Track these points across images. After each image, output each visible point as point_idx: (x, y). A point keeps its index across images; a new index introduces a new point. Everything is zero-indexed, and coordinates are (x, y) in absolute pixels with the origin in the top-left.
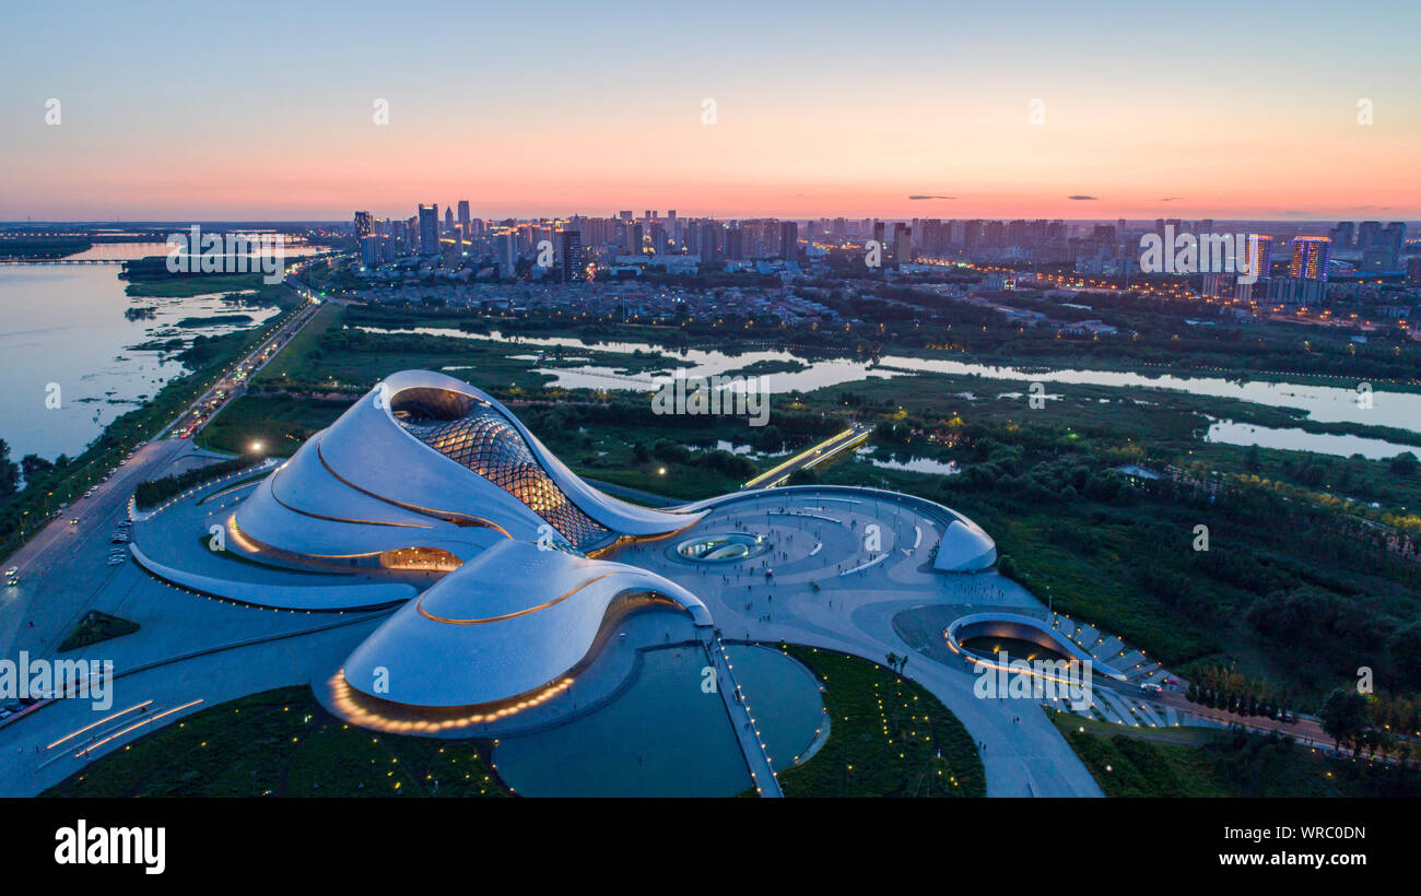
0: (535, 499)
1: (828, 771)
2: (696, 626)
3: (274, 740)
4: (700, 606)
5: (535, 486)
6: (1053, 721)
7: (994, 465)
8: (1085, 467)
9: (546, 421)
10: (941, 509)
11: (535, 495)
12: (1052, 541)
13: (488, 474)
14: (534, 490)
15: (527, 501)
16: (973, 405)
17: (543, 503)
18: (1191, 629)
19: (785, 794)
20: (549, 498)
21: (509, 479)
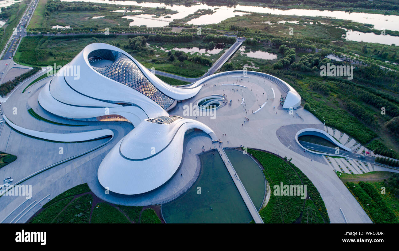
0: (147, 92)
1: (275, 210)
2: (213, 142)
3: (81, 214)
4: (212, 132)
5: (146, 87)
6: (339, 178)
7: (288, 57)
8: (317, 58)
9: (136, 44)
10: (278, 80)
11: (147, 90)
12: (314, 90)
13: (129, 84)
14: (146, 89)
15: (144, 93)
16: (272, 27)
17: (150, 93)
18: (367, 128)
19: (264, 222)
20: (152, 91)
21: (137, 86)
